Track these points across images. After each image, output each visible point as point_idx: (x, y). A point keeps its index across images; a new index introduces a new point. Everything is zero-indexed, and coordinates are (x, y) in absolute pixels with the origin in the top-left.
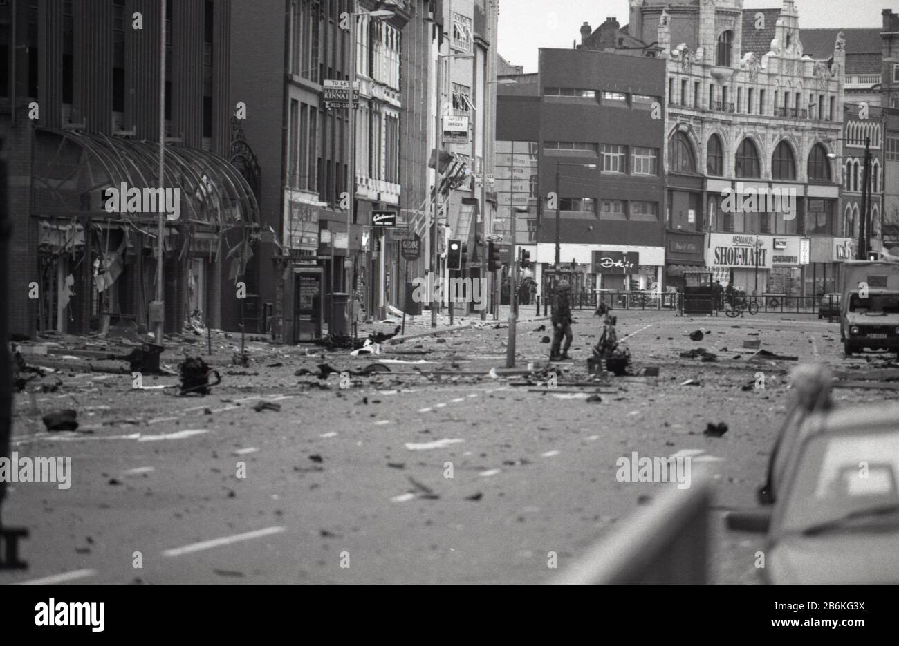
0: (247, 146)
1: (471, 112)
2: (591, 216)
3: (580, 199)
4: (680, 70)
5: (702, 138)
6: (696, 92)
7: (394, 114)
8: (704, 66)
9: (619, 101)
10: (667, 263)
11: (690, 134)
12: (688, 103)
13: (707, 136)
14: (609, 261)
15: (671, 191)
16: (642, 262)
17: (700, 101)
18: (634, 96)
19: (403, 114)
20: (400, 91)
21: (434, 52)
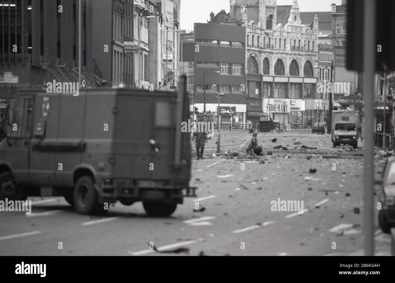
0: (98, 69)
1: (173, 51)
2: (216, 92)
3: (212, 85)
4: (252, 31)
5: (261, 59)
6: (258, 41)
7: (147, 54)
8: (261, 30)
9: (227, 45)
10: (248, 111)
11: (256, 58)
12: (255, 45)
13: (263, 58)
14: (224, 110)
15: (248, 81)
16: (237, 111)
17: (260, 44)
18: (233, 42)
19: (150, 53)
20: (148, 45)
21: (159, 28)
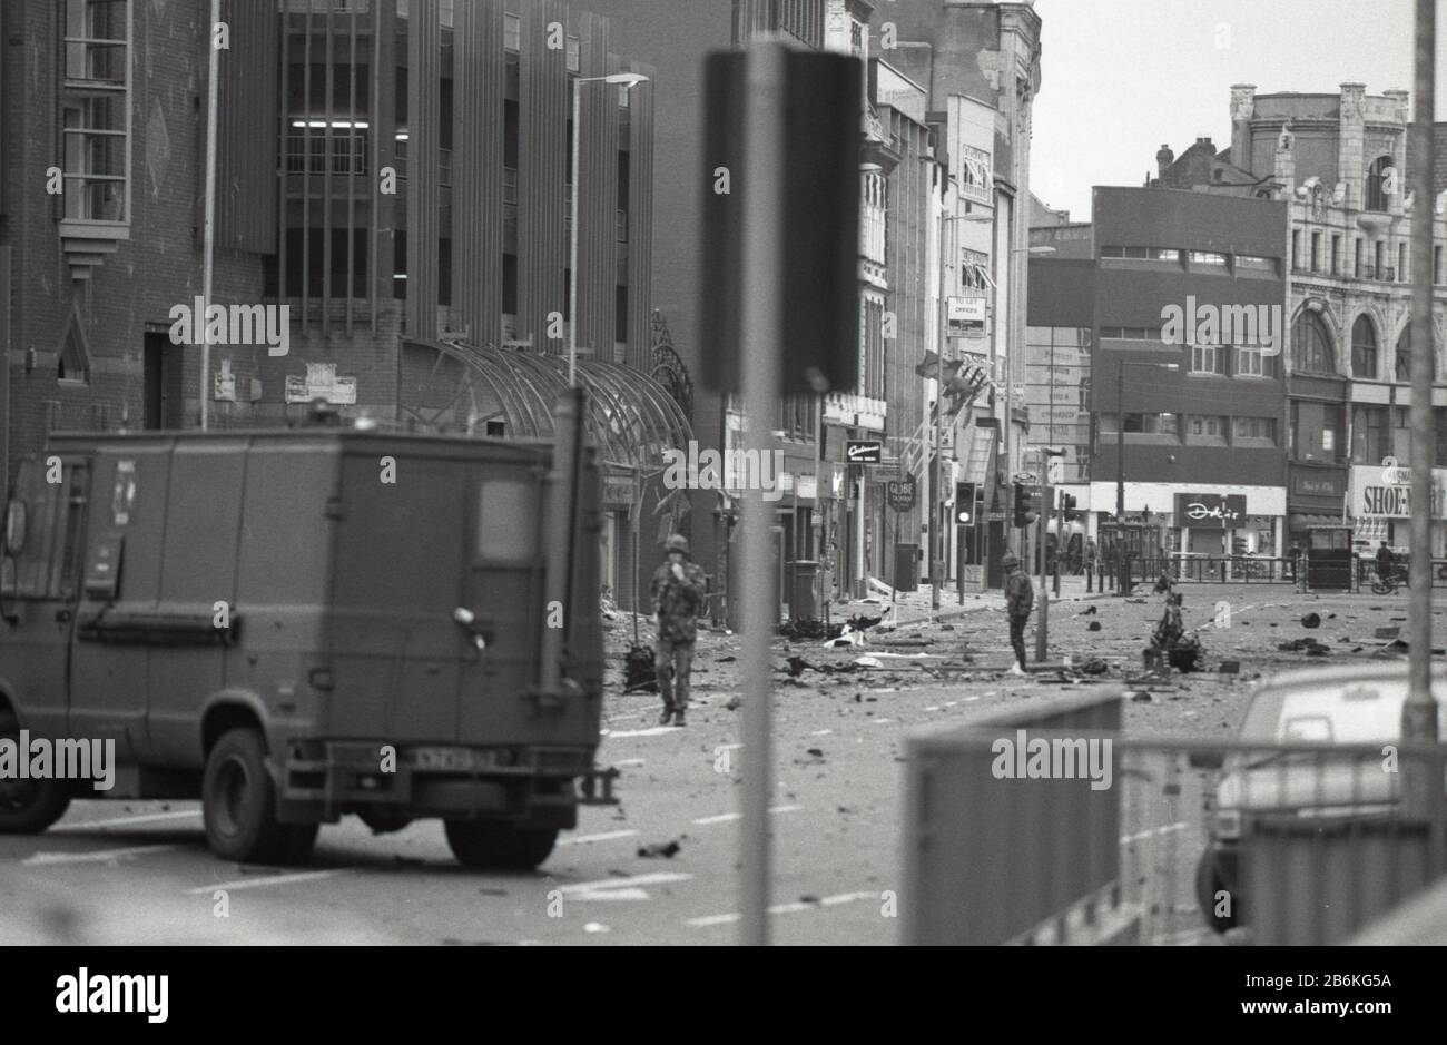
0: (674, 353)
1: (989, 290)
2: (1172, 441)
3: (1156, 414)
4: (1310, 218)
5: (1344, 321)
6: (1335, 252)
7: (878, 299)
8: (1348, 212)
9: (1215, 266)
10: (1291, 512)
11: (1326, 315)
12: (1322, 268)
13: (1352, 317)
14: (1201, 509)
15: (1295, 402)
16: (1251, 510)
17: (1340, 264)
18: (1238, 258)
19: (890, 298)
20: (885, 266)
21: (935, 205)
